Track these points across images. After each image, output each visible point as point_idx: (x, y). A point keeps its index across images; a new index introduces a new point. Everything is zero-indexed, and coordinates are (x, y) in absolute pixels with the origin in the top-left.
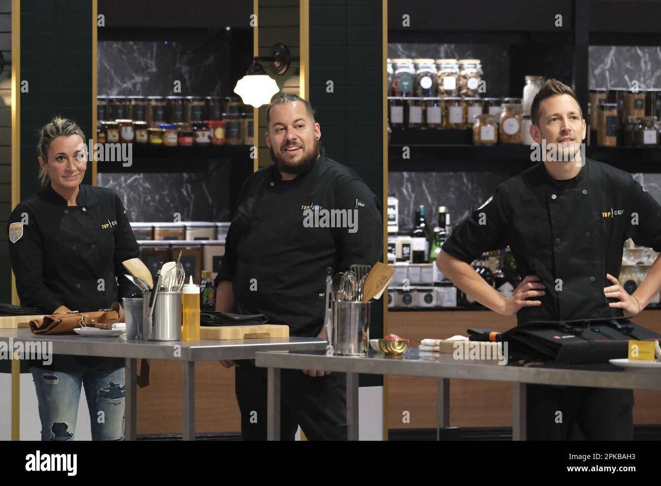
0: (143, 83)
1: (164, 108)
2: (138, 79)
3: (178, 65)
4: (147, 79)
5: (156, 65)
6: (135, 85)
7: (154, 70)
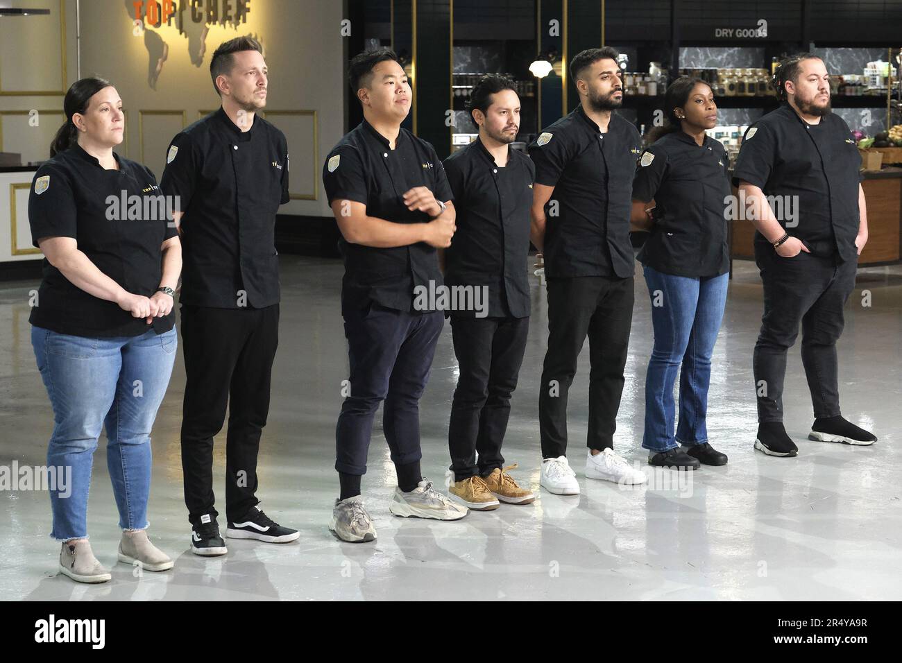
0: (464, 67)
1: (476, 79)
2: (462, 65)
3: (480, 59)
4: (466, 65)
5: (471, 58)
6: (460, 68)
7: (469, 61)
